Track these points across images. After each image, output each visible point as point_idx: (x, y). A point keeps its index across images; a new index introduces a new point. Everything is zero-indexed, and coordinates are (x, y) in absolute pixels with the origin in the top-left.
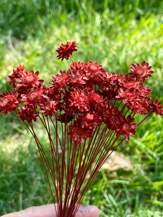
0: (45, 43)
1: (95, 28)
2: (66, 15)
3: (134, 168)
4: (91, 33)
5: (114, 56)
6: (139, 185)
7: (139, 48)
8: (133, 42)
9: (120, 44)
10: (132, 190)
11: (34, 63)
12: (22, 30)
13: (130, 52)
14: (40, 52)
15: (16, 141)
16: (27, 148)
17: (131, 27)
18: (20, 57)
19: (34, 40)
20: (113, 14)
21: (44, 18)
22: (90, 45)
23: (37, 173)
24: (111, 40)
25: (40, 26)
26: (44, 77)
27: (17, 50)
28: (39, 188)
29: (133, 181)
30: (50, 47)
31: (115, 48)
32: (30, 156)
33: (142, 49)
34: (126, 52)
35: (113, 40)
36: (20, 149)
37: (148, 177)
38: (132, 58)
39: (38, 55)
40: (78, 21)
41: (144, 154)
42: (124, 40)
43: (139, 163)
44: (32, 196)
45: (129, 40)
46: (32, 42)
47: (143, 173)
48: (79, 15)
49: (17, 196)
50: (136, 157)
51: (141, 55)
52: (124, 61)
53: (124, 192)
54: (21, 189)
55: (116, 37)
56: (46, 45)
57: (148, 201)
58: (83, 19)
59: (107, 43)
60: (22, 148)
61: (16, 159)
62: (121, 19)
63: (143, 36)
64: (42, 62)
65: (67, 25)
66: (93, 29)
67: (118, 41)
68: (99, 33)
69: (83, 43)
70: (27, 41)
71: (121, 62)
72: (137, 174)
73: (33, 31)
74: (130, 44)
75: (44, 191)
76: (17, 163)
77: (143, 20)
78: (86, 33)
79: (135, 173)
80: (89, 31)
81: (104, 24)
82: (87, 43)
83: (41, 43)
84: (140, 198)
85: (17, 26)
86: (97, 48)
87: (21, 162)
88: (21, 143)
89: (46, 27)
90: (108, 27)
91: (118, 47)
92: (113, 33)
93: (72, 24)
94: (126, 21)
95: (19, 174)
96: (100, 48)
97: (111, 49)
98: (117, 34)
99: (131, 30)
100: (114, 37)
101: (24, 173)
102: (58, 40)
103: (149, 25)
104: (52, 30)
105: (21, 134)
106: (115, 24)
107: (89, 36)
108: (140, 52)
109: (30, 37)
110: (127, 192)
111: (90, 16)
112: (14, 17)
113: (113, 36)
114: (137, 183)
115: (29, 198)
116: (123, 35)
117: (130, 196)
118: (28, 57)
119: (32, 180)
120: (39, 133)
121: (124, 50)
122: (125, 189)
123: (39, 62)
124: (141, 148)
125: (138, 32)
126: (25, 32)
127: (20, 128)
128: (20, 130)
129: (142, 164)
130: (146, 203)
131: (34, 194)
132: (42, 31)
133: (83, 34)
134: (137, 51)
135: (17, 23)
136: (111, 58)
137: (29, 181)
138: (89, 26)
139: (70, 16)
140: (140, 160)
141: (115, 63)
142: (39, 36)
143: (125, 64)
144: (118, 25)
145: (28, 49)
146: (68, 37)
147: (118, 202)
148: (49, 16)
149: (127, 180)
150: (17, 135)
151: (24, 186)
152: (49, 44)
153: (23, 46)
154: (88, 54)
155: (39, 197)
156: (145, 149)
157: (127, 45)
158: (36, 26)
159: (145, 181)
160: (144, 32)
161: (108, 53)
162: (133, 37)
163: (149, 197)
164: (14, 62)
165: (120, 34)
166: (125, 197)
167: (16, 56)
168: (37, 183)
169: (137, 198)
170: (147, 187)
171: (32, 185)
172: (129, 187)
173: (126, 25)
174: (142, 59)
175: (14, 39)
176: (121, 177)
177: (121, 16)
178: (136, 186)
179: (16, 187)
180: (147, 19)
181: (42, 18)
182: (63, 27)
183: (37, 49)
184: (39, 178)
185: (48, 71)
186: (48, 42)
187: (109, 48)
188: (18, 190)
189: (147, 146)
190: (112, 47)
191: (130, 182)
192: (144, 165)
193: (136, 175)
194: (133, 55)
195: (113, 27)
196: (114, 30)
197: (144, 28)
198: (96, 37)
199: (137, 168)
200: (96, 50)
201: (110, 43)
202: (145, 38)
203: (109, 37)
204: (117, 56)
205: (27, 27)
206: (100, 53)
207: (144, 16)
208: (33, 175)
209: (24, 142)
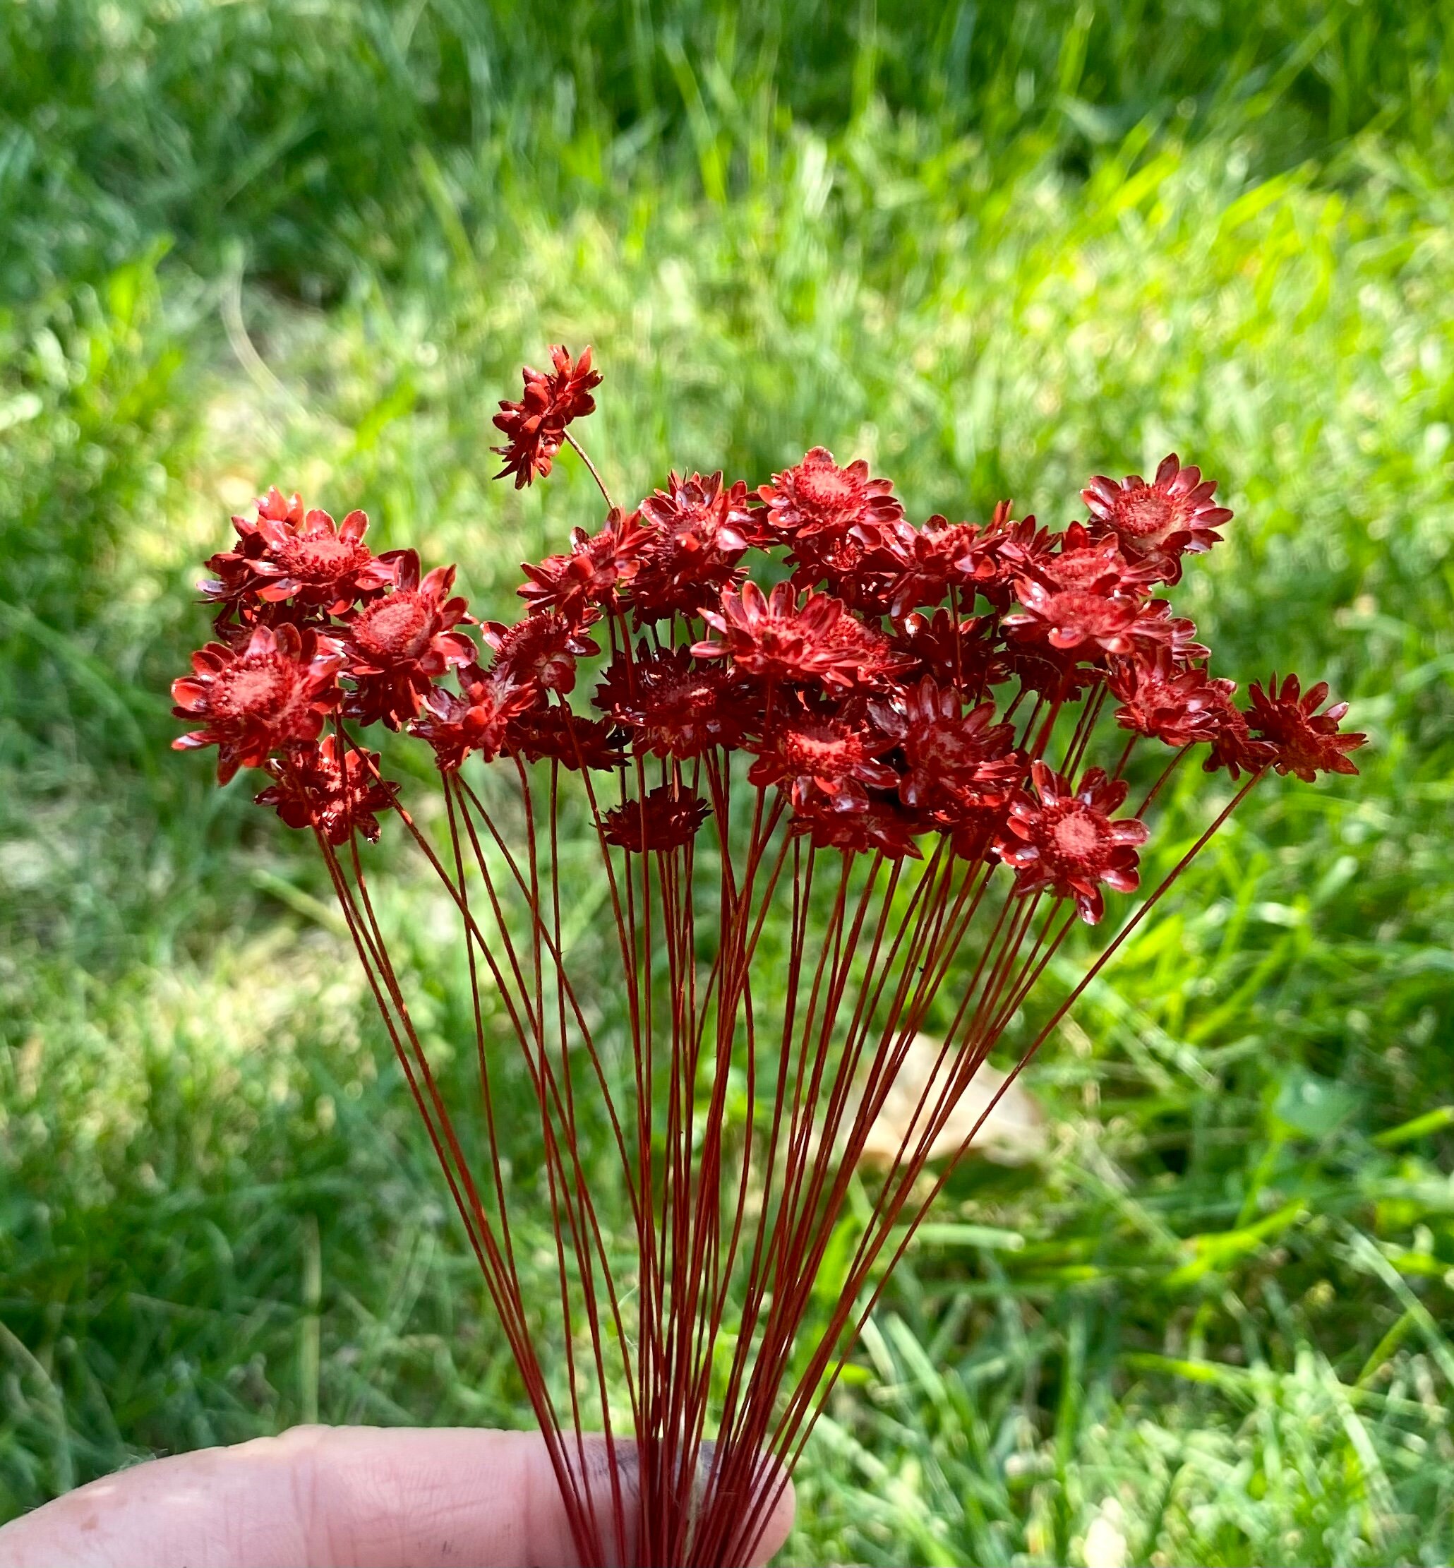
0: (464, 326)
1: (792, 228)
2: (603, 146)
3: (1054, 1143)
4: (769, 265)
5: (918, 410)
6: (1088, 1260)
7: (1083, 365)
8: (1040, 319)
9: (958, 331)
10: (1044, 1292)
11: (391, 458)
12: (313, 238)
13: (1023, 388)
14: (434, 383)
15: (273, 971)
16: (347, 1020)
17: (1032, 222)
18: (304, 422)
19: (397, 309)
20: (911, 136)
21: (460, 160)
22: (761, 339)
23: (414, 1179)
24: (898, 308)
25: (429, 211)
26: (457, 550)
27: (282, 375)
28: (430, 1277)
29: (1045, 1232)
30: (496, 352)
31: (927, 359)
32: (369, 1067)
33: (1102, 364)
34: (1000, 384)
35: (915, 306)
36: (300, 1021)
37: (1148, 1209)
38: (1040, 422)
39: (422, 406)
40: (683, 183)
41: (1117, 1053)
42: (986, 304)
43: (1084, 1113)
44: (386, 1330)
45: (1019, 304)
46: (380, 319)
47: (1112, 1182)
48: (691, 141)
49: (284, 1335)
50: (1064, 1073)
51: (1094, 407)
52: (985, 443)
53: (989, 1306)
54: (314, 1288)
55: (931, 288)
56: (474, 337)
57: (1145, 1361)
58: (714, 171)
59: (875, 327)
60: (319, 1020)
61: (280, 1091)
62: (967, 168)
63: (1110, 281)
64: (445, 453)
65: (606, 208)
66: (776, 237)
67: (947, 317)
68: (818, 260)
69: (716, 326)
70: (345, 314)
71: (964, 451)
72: (1076, 1187)
73: (384, 248)
74: (1022, 332)
75: (463, 1303)
76: (281, 1115)
77: (1107, 174)
78: (737, 261)
79: (1058, 1179)
80: (751, 249)
81: (854, 203)
82: (739, 327)
83: (443, 329)
84: (1094, 1344)
85: (283, 212)
86: (811, 362)
87: (309, 1110)
88: (312, 983)
89: (470, 218)
90: (878, 223)
91: (945, 351)
92: (908, 263)
93: (643, 205)
94: (999, 183)
95: (297, 1188)
96: (829, 360)
97: (902, 366)
98: (936, 266)
99: (1029, 239)
100: (918, 291)
101: (328, 1182)
102: (551, 304)
103: (1144, 209)
104: (513, 245)
105: (308, 923)
106: (924, 202)
107: (754, 278)
108: (1089, 387)
109: (364, 287)
110: (1008, 1304)
111: (759, 149)
112: (264, 155)
113: (914, 283)
114: (1076, 1247)
115: (361, 1345)
116: (979, 277)
117: (1027, 1330)
118: (351, 421)
119: (383, 1226)
120: (427, 920)
121: (988, 369)
122: (997, 1287)
123: (426, 453)
124: (1096, 1015)
125: (1074, 254)
126: (337, 254)
127: (305, 885)
128: (303, 901)
129: (1105, 1120)
130: (1131, 1376)
131: (397, 1318)
132: (445, 244)
133: (718, 272)
134: (1072, 377)
135: (279, 193)
136: (898, 428)
137: (366, 1235)
138: (757, 213)
139: (625, 148)
140: (1091, 1095)
141: (929, 454)
142: (424, 280)
143: (991, 461)
144: (945, 209)
145: (355, 367)
146: (617, 286)
147: (953, 1373)
148: (492, 151)
149: (1011, 1227)
150: (282, 934)
151: (328, 1267)
152: (493, 335)
153: (321, 347)
154: (751, 397)
155: (433, 1340)
156: (1124, 1020)
157: (1002, 340)
158: (407, 213)
159: (1125, 1229)
160: (1116, 258)
161: (877, 389)
162: (1045, 286)
163: (1151, 1334)
164: (261, 451)
165: (958, 270)
166: (997, 1341)
167: (276, 415)
168: (415, 1248)
169: (1075, 1342)
170: (1138, 1273)
171: (386, 1260)
172: (1017, 1269)
173: (997, 209)
174: (1100, 435)
175: (260, 299)
176: (970, 1207)
177: (966, 150)
178: (1065, 1262)
179: (279, 1273)
180: (1133, 170)
181: (443, 163)
182: (586, 222)
183: (415, 368)
184: (431, 1212)
185: (488, 509)
186: (486, 322)
187: (887, 357)
188: (294, 1297)
189: (1137, 1005)
190: (909, 352)
191: (1030, 1241)
192: (1117, 1124)
193: (1069, 1196)
194: (1047, 403)
195: (912, 226)
196: (918, 240)
197: (1117, 227)
198: (801, 286)
199: (1076, 1150)
200: (802, 373)
201: (893, 328)
202: (1122, 297)
203: (886, 288)
204: (942, 411)
205: (347, 223)
206: (826, 394)
207: (1114, 147)
208: (391, 1193)
209: (329, 979)
